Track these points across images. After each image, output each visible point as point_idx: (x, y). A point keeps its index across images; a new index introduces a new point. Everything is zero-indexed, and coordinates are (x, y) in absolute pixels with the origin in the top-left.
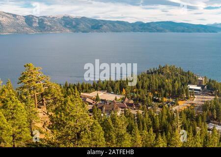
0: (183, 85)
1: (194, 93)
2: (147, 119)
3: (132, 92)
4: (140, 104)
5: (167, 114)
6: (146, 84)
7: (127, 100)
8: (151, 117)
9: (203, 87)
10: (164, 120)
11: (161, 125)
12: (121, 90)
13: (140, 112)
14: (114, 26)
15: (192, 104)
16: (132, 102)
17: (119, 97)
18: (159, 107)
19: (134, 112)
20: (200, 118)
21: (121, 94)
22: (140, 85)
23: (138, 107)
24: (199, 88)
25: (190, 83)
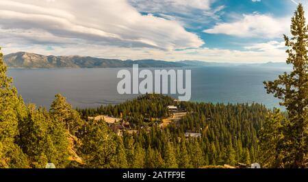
0: (164, 106)
1: (172, 111)
2: (141, 138)
3: (127, 115)
4: (134, 125)
5: (156, 131)
6: (138, 108)
7: (124, 122)
8: (144, 135)
9: (178, 106)
10: (154, 136)
11: (152, 141)
12: (119, 114)
13: (135, 131)
14: (111, 63)
15: (172, 120)
16: (128, 123)
17: (117, 120)
18: (150, 126)
19: (130, 132)
20: (179, 131)
21: (119, 117)
22: (134, 109)
23: (133, 128)
24: (176, 107)
25: (169, 104)
